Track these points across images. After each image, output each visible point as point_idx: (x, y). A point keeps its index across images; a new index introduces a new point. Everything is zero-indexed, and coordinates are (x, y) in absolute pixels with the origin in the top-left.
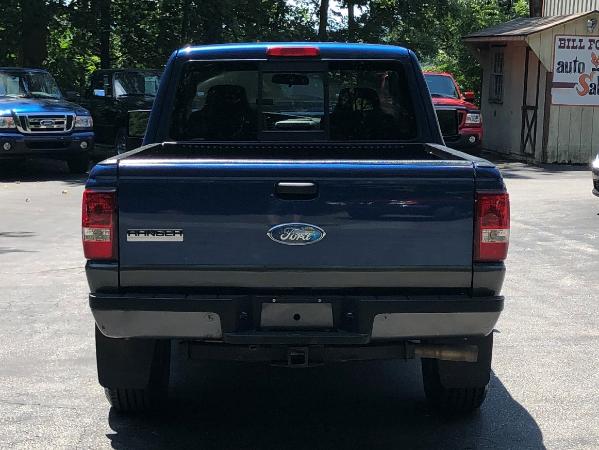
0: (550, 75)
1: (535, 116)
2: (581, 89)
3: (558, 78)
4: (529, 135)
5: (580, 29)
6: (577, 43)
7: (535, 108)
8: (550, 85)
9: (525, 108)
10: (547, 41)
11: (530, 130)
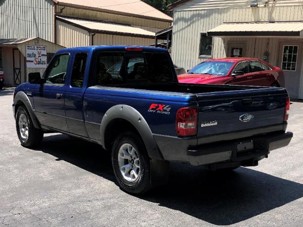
0: (25, 58)
1: (20, 72)
2: (35, 63)
3: (28, 59)
4: (17, 78)
5: (33, 43)
6: (33, 48)
7: (20, 69)
8: (26, 61)
9: (15, 69)
10: (23, 47)
11: (18, 76)
